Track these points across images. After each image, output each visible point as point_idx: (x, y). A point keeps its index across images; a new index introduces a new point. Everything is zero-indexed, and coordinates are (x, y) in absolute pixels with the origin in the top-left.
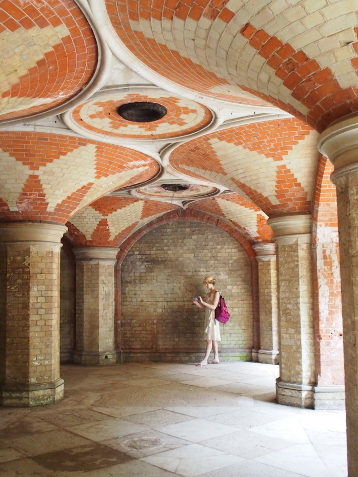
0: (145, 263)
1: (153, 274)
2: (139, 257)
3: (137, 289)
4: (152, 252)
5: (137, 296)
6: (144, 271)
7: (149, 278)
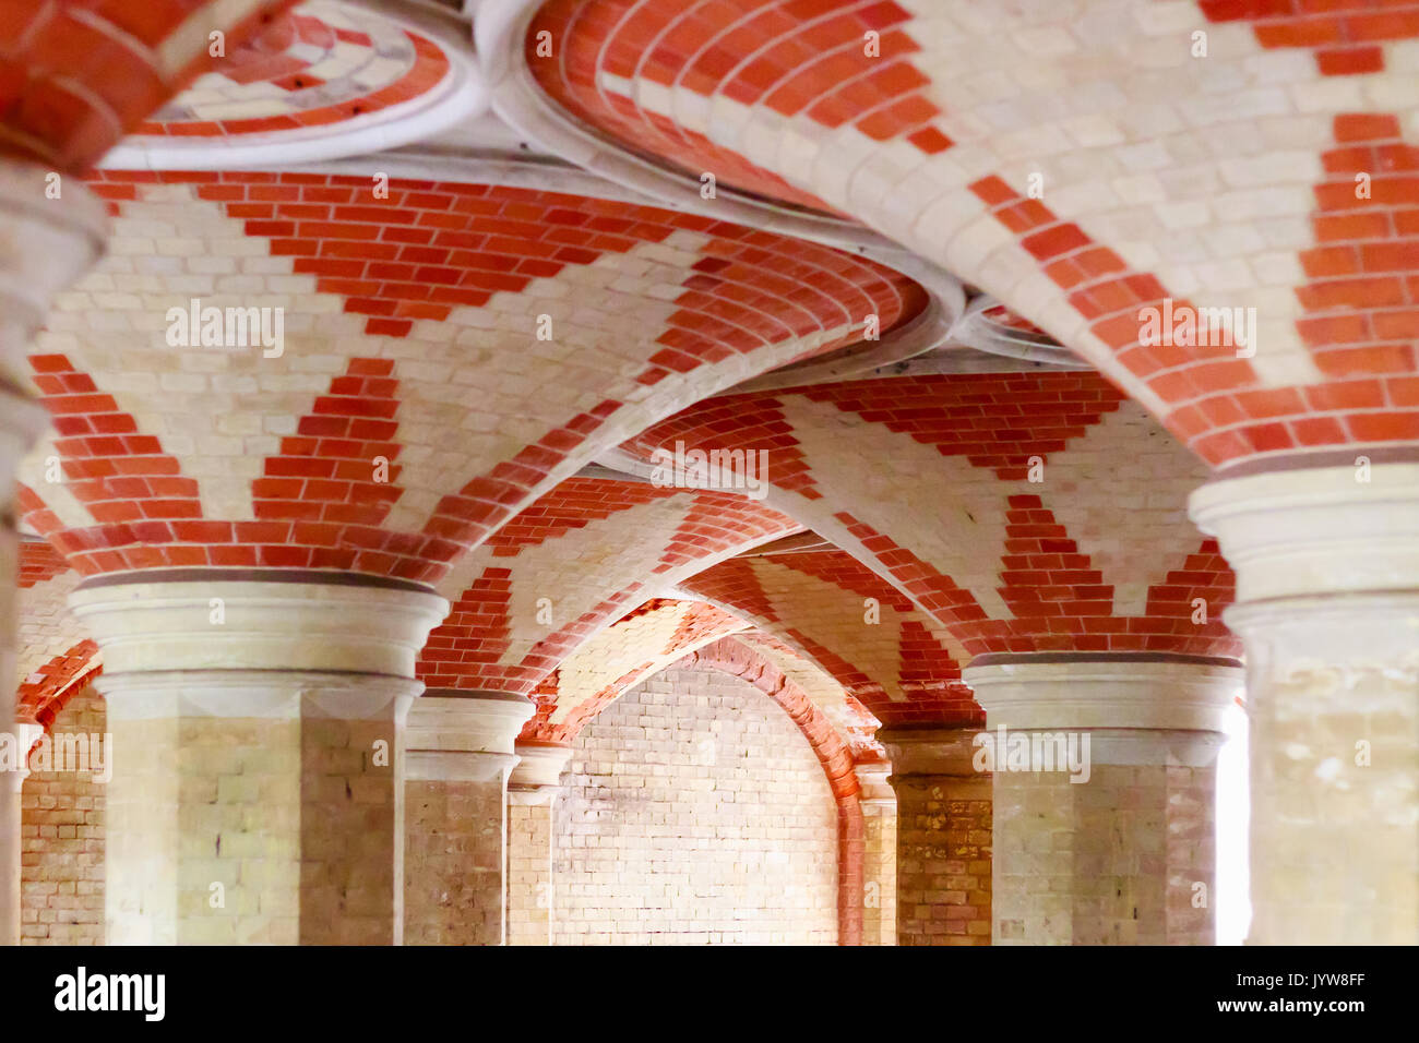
0: (598, 805)
1: (617, 841)
2: (584, 780)
3: (576, 890)
4: (618, 768)
5: (577, 915)
6: (596, 829)
7: (606, 853)
